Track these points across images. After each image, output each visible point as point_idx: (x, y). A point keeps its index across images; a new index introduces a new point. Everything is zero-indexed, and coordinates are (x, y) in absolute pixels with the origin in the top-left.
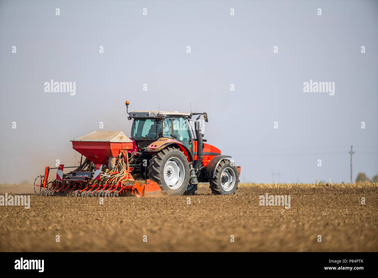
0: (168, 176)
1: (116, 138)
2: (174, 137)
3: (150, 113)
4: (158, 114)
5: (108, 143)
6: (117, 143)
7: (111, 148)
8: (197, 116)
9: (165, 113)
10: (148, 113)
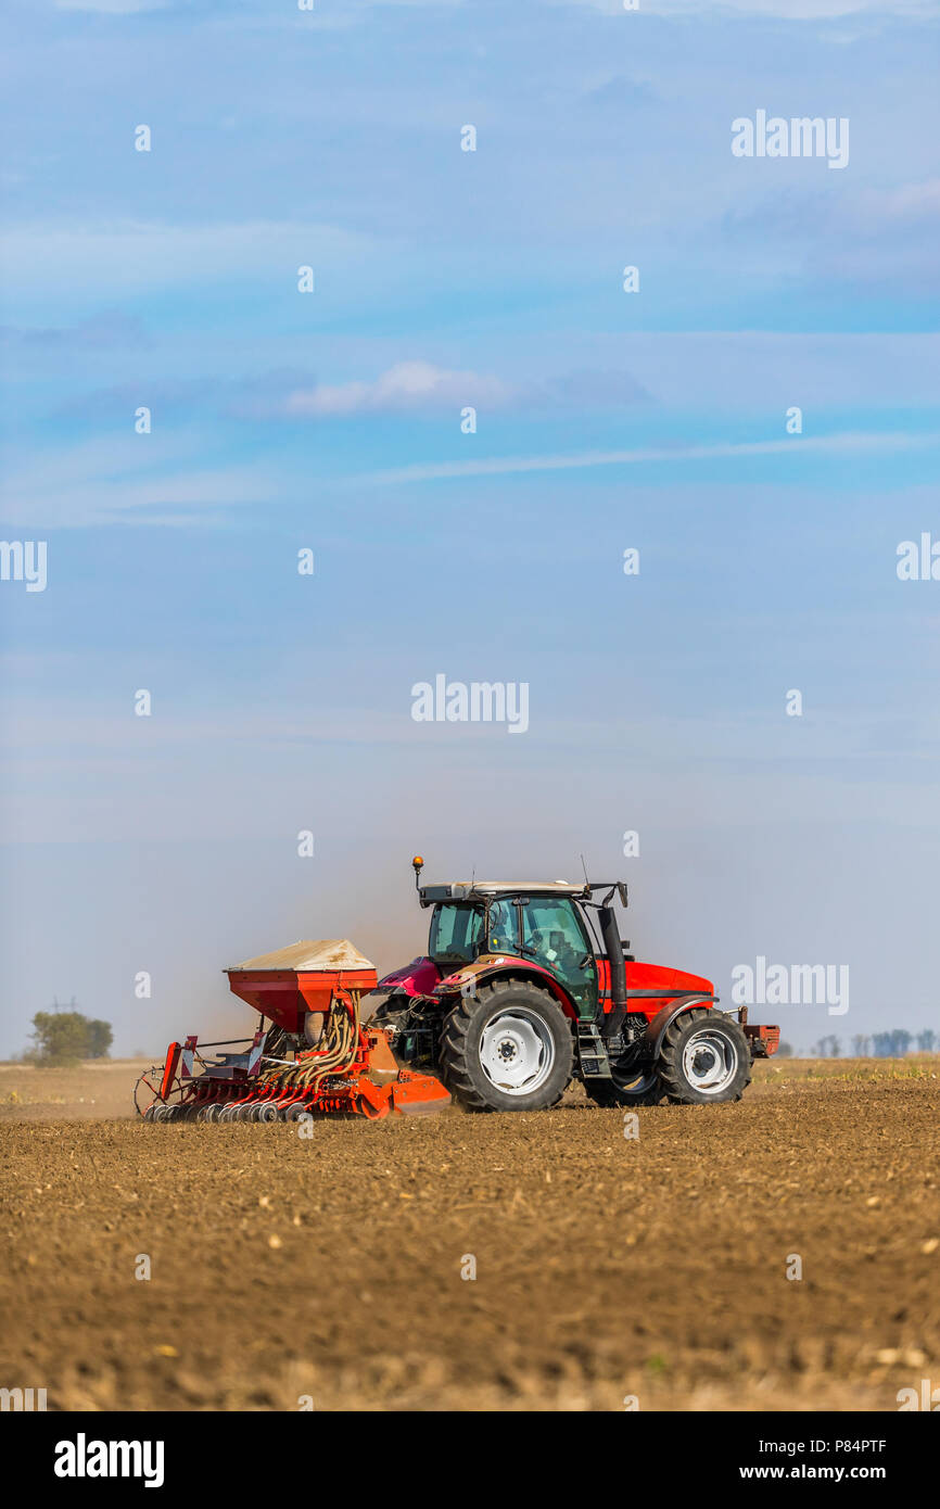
0: (503, 1058)
1: (319, 958)
2: (523, 951)
3: (453, 887)
4: (472, 891)
5: (291, 975)
6: (322, 972)
7: (302, 986)
8: (606, 891)
9: (491, 887)
10: (450, 887)
